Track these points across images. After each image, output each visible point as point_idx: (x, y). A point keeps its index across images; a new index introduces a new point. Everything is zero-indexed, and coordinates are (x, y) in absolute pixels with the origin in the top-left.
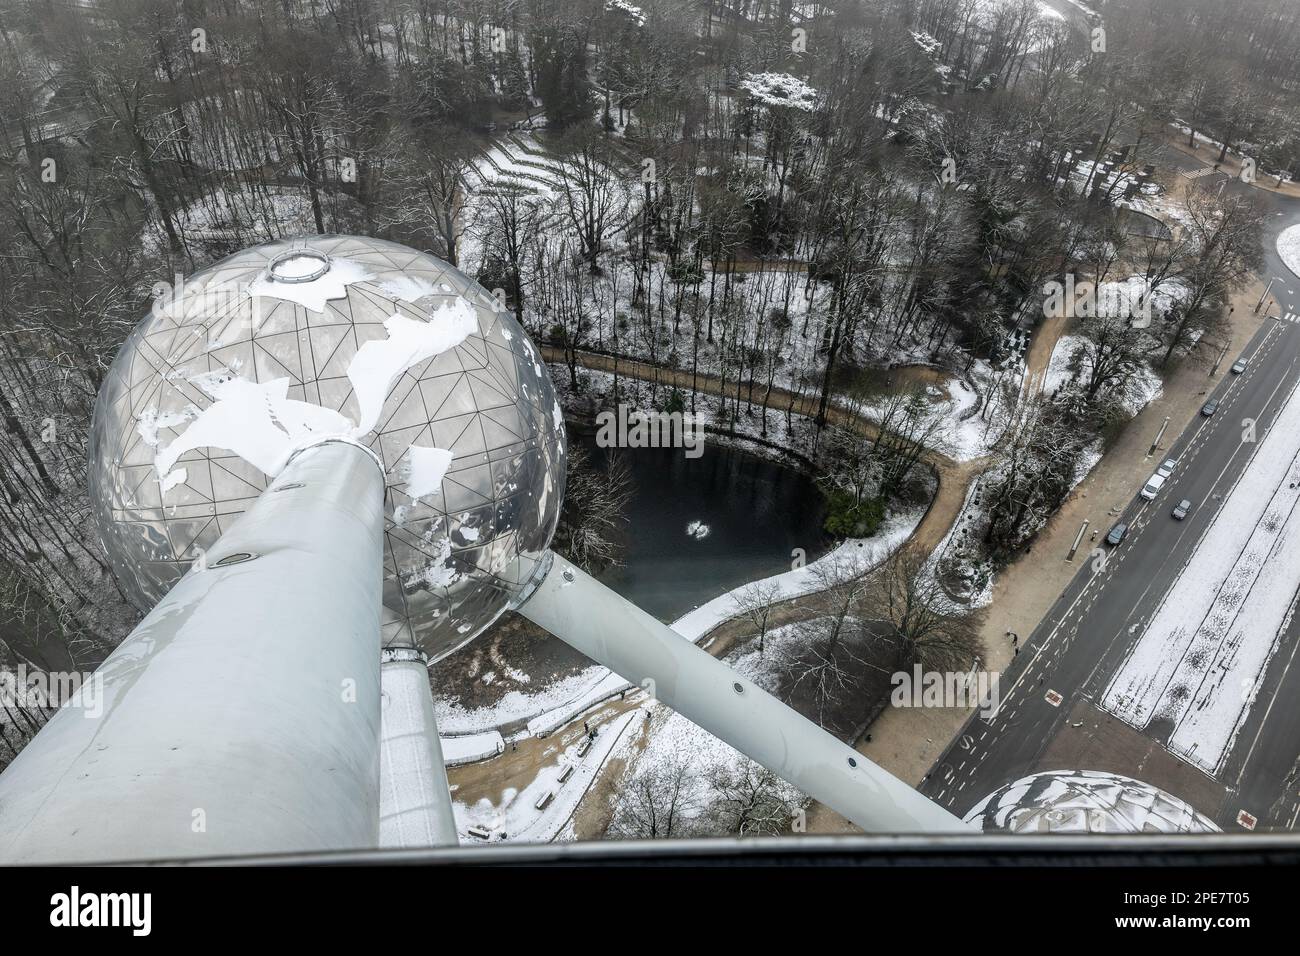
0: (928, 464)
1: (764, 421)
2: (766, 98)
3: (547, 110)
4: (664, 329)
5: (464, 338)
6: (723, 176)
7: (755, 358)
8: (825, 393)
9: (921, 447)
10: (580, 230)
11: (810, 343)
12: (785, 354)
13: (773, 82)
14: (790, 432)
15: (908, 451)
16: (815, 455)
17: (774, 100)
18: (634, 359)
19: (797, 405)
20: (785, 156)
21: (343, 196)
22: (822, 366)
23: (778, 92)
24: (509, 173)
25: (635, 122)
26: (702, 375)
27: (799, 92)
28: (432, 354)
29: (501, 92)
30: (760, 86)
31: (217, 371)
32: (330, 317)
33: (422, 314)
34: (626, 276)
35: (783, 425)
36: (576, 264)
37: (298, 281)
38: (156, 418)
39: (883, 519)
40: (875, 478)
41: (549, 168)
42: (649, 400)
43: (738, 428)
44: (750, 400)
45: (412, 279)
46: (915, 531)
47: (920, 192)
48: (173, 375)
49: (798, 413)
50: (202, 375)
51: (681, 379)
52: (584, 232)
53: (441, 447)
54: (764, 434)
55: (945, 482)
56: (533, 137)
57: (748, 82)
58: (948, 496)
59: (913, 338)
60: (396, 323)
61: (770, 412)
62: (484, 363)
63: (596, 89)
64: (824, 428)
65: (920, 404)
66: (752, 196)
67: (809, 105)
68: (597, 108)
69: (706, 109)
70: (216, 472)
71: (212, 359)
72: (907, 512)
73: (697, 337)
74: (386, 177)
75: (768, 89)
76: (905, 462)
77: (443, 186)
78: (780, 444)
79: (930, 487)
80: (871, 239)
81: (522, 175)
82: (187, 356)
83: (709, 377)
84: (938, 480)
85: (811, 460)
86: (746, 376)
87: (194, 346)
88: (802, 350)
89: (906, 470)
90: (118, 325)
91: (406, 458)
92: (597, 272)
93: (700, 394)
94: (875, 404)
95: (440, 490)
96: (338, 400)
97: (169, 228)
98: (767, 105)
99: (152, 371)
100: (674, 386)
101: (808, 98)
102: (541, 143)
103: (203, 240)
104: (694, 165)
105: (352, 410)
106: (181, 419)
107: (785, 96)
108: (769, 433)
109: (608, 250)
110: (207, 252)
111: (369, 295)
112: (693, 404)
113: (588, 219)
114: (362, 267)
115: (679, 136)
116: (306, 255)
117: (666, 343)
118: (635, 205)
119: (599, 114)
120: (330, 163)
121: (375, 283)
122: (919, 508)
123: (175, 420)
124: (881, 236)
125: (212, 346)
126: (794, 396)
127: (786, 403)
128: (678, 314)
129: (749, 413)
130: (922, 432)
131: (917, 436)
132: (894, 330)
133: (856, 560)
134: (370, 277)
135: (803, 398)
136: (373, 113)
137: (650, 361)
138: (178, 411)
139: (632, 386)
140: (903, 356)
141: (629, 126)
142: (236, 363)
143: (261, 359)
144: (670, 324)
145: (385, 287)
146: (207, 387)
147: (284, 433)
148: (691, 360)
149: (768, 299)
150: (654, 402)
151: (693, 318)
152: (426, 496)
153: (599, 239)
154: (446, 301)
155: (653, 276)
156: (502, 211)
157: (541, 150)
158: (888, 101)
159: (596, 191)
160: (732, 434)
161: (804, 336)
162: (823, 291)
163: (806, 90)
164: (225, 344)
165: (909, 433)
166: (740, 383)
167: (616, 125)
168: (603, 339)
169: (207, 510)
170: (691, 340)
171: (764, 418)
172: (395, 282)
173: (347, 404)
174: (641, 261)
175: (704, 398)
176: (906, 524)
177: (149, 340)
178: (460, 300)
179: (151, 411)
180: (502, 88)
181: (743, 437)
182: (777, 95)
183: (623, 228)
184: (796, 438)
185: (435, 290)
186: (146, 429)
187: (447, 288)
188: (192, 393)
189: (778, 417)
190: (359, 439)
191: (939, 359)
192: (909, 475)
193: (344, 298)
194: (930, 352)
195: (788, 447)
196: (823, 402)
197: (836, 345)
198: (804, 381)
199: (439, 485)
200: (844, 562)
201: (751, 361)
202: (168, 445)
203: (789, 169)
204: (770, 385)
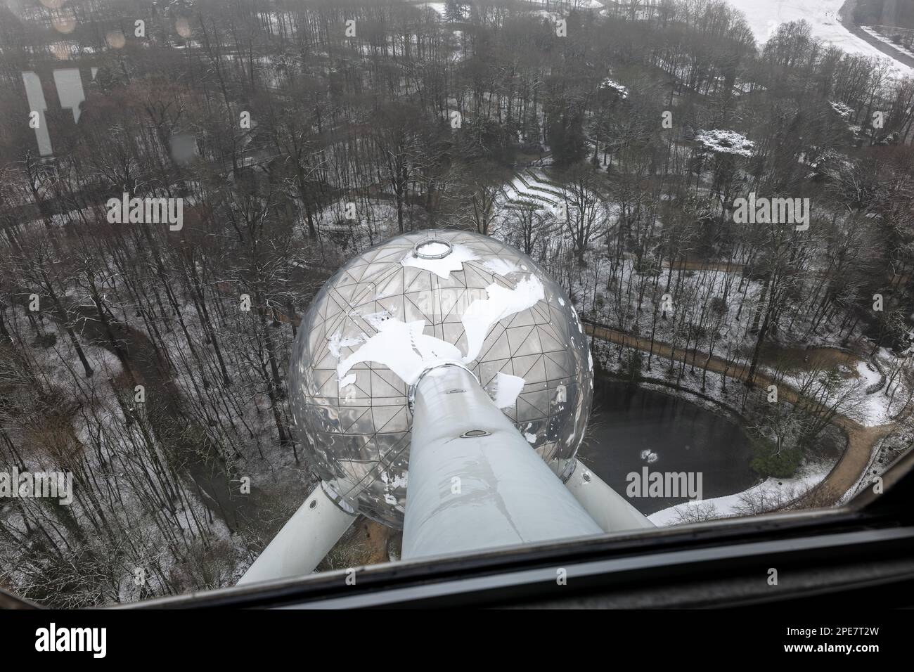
0: (839, 426)
1: (704, 380)
2: (715, 147)
3: (554, 153)
4: (630, 307)
5: (536, 302)
6: (681, 201)
7: (699, 333)
8: (754, 363)
9: (834, 412)
10: (573, 234)
11: (744, 324)
12: (723, 333)
13: (720, 136)
14: (724, 390)
15: (822, 414)
16: (744, 409)
17: (721, 149)
18: (606, 326)
19: (731, 370)
20: (728, 188)
21: (416, 207)
22: (751, 343)
23: (724, 143)
24: (525, 195)
25: (615, 163)
26: (658, 343)
27: (740, 143)
28: (516, 311)
29: (523, 142)
30: (710, 139)
31: (381, 313)
32: (452, 282)
33: (509, 284)
34: (604, 268)
35: (719, 384)
36: (569, 257)
37: (433, 258)
38: (340, 340)
39: (800, 465)
40: (794, 432)
41: (553, 192)
42: (616, 357)
43: (683, 383)
44: (693, 363)
45: (503, 260)
46: (827, 478)
47: (835, 217)
48: (353, 313)
49: (731, 376)
50: (370, 315)
51: (642, 344)
52: (576, 237)
53: (518, 375)
54: (703, 390)
55: (853, 442)
56: (543, 171)
57: (702, 137)
58: (856, 452)
59: (827, 327)
60: (494, 289)
61: (709, 373)
62: (548, 320)
63: (588, 140)
64: (752, 390)
65: (835, 378)
66: (702, 216)
67: (748, 153)
68: (589, 152)
69: (669, 154)
70: (375, 378)
71: (378, 304)
72: (821, 462)
73: (655, 314)
74: (445, 195)
75: (717, 141)
76: (820, 421)
77: (484, 202)
78: (716, 398)
79: (841, 444)
80: (795, 250)
81: (534, 196)
82: (363, 301)
83: (663, 344)
84: (848, 439)
85: (740, 413)
86: (692, 346)
87: (367, 296)
88: (736, 330)
89: (821, 429)
90: (280, 281)
91: (494, 381)
92: (583, 264)
93: (655, 356)
94: (797, 375)
95: (515, 405)
96: (455, 337)
97: (310, 222)
98: (716, 152)
99: (341, 310)
100: (637, 348)
101: (747, 148)
102: (547, 175)
103: (329, 232)
104: (658, 192)
105: (463, 345)
106: (356, 342)
107: (730, 146)
108: (707, 390)
109: (592, 249)
110: (331, 239)
111: (477, 269)
112: (650, 363)
113: (579, 227)
114: (472, 251)
115: (647, 173)
116: (436, 242)
117: (631, 317)
118: (613, 219)
119: (590, 157)
120: (411, 185)
121: (480, 262)
122: (831, 460)
123: (352, 342)
124: (803, 249)
125: (379, 296)
126: (728, 363)
127: (722, 368)
128: (641, 297)
129: (692, 373)
130: (836, 400)
131: (833, 402)
132: (811, 320)
133: (780, 495)
134: (477, 258)
135: (736, 366)
136: (441, 155)
137: (620, 330)
138: (355, 337)
139: (604, 347)
140: (818, 340)
141: (610, 166)
142: (392, 308)
143: (409, 307)
144: (635, 304)
145: (486, 265)
146: (374, 323)
147: (419, 356)
148: (650, 331)
149: (711, 291)
150: (620, 359)
151: (653, 302)
152: (506, 408)
153: (586, 242)
154: (524, 277)
155: (625, 269)
156: (523, 220)
157: (548, 180)
158: (808, 151)
159: (587, 209)
160: (678, 388)
161: (737, 319)
162: (754, 288)
163: (746, 142)
164: (387, 295)
165: (824, 399)
166: (687, 350)
167: (601, 164)
168: (585, 311)
169: (366, 402)
170: (650, 316)
171: (704, 378)
172: (493, 262)
173: (460, 341)
174: (616, 258)
175: (658, 359)
176: (819, 471)
177: (339, 290)
178: (533, 277)
179: (337, 335)
180: (524, 139)
181: (687, 390)
182: (723, 146)
183: (604, 233)
184: (728, 395)
185: (517, 269)
186: (333, 347)
187: (524, 268)
188: (364, 326)
189: (715, 378)
190: (467, 365)
191: (849, 345)
192: (823, 432)
193: (461, 271)
194: (841, 339)
195: (722, 401)
196: (753, 369)
197: (765, 328)
198: (737, 353)
199: (515, 402)
200: (769, 495)
201: (697, 335)
202: (346, 358)
203: (730, 198)
204: (711, 353)
